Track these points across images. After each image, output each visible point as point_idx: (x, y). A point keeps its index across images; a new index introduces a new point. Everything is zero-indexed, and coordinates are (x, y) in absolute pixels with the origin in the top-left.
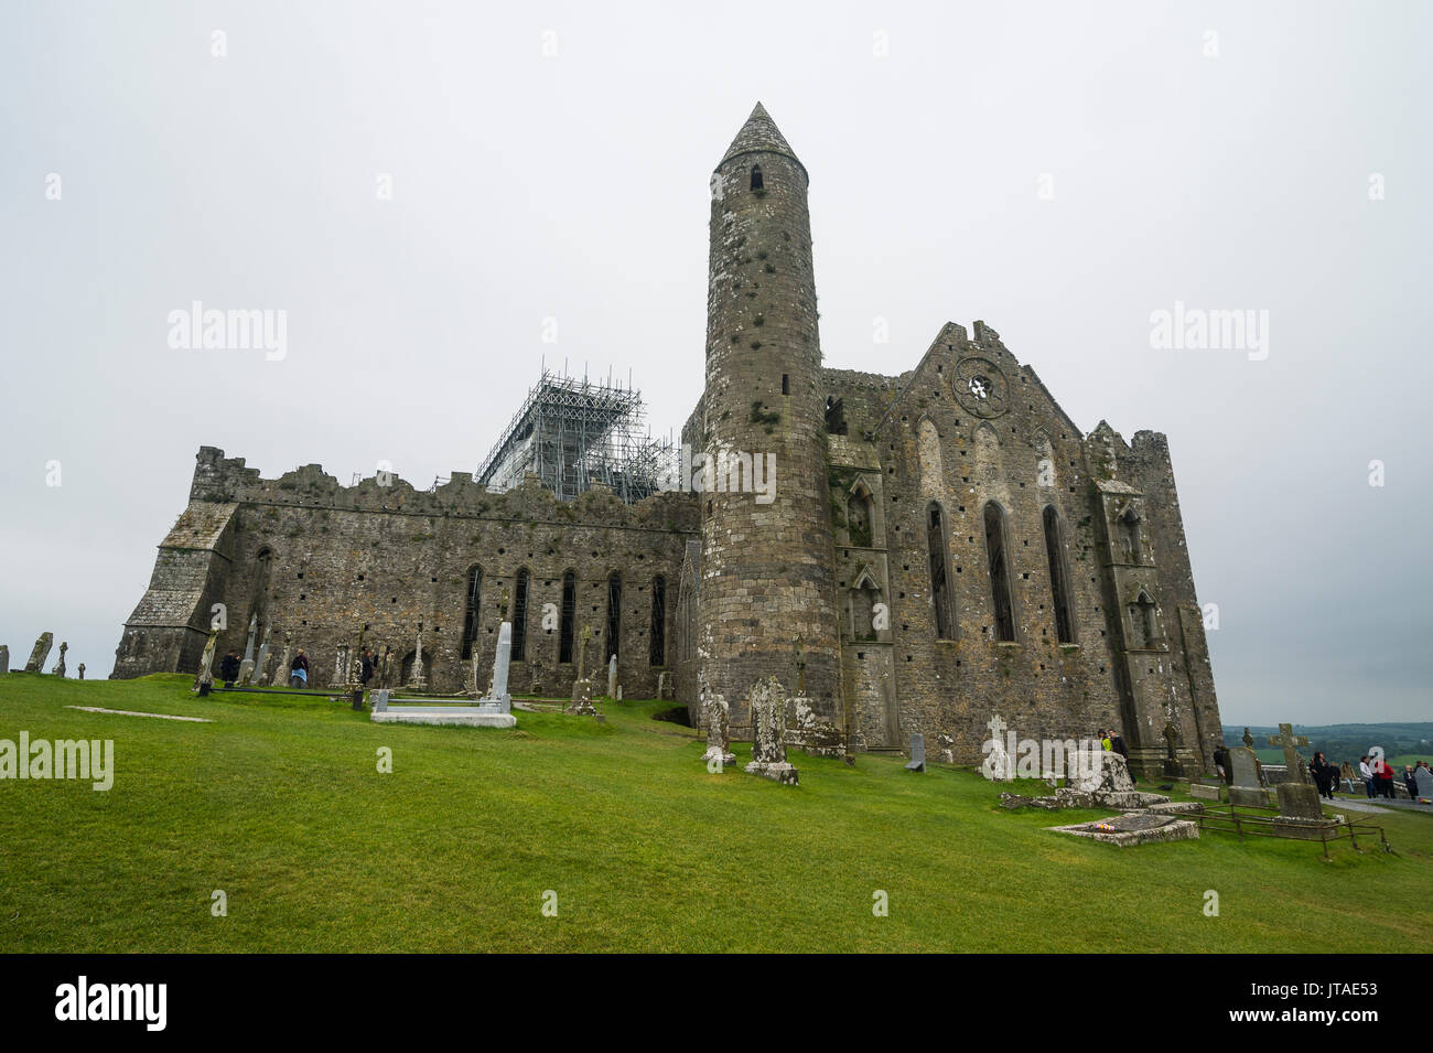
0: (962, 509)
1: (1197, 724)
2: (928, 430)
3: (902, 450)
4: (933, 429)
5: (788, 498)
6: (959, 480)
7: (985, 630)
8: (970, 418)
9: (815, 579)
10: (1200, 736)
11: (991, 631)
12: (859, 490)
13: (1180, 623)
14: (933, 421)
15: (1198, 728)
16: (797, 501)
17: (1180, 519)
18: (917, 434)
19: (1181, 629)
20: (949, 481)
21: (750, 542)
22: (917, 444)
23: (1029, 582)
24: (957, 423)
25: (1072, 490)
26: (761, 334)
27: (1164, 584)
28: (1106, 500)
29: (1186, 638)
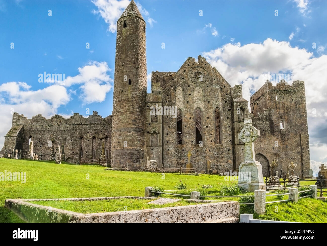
1: (302, 167)
2: (179, 89)
3: (171, 96)
4: (181, 89)
5: (129, 111)
6: (187, 102)
7: (192, 141)
8: (193, 84)
9: (136, 131)
10: (302, 171)
11: (194, 142)
13: (300, 139)
14: (181, 87)
15: (302, 169)
16: (131, 112)
18: (175, 91)
19: (301, 141)
21: (119, 123)
22: (175, 94)
23: (208, 128)
24: (189, 86)
25: (226, 102)
26: (124, 69)
27: (297, 128)
28: (235, 104)
29: (302, 143)
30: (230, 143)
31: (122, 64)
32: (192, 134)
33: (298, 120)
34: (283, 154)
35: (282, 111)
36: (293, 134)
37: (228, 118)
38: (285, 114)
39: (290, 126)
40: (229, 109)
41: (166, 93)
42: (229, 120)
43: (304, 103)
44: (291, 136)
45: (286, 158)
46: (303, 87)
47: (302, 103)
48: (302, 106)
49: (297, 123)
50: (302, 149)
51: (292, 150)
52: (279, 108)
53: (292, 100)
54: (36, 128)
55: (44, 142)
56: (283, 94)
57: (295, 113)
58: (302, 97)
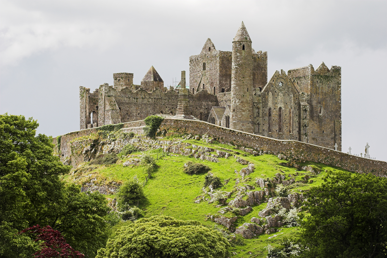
0: (275, 109)
2: (270, 93)
3: (265, 98)
4: (271, 94)
5: (248, 110)
6: (275, 104)
8: (278, 90)
9: (251, 123)
11: (278, 131)
12: (258, 107)
13: (335, 125)
17: (340, 94)
18: (268, 95)
19: (335, 127)
20: (273, 104)
22: (268, 97)
23: (285, 122)
24: (276, 92)
25: (296, 104)
26: (244, 80)
27: (332, 114)
28: (301, 106)
29: (336, 130)
30: (297, 133)
31: (243, 76)
32: (277, 126)
33: (334, 106)
34: (320, 139)
35: (321, 97)
36: (329, 120)
37: (297, 116)
38: (323, 99)
39: (327, 112)
40: (298, 109)
41: (263, 96)
42: (297, 117)
43: (340, 89)
44: (327, 121)
45: (322, 143)
46: (339, 73)
47: (338, 89)
48: (338, 92)
49: (332, 109)
50: (335, 135)
51: (327, 135)
52: (319, 94)
53: (329, 86)
54: (125, 100)
55: (131, 115)
56: (323, 80)
57: (331, 99)
58: (338, 84)
